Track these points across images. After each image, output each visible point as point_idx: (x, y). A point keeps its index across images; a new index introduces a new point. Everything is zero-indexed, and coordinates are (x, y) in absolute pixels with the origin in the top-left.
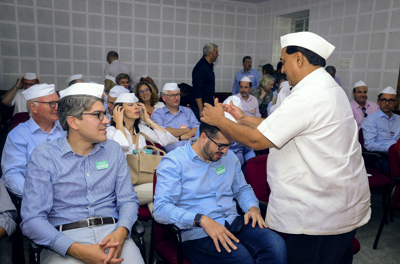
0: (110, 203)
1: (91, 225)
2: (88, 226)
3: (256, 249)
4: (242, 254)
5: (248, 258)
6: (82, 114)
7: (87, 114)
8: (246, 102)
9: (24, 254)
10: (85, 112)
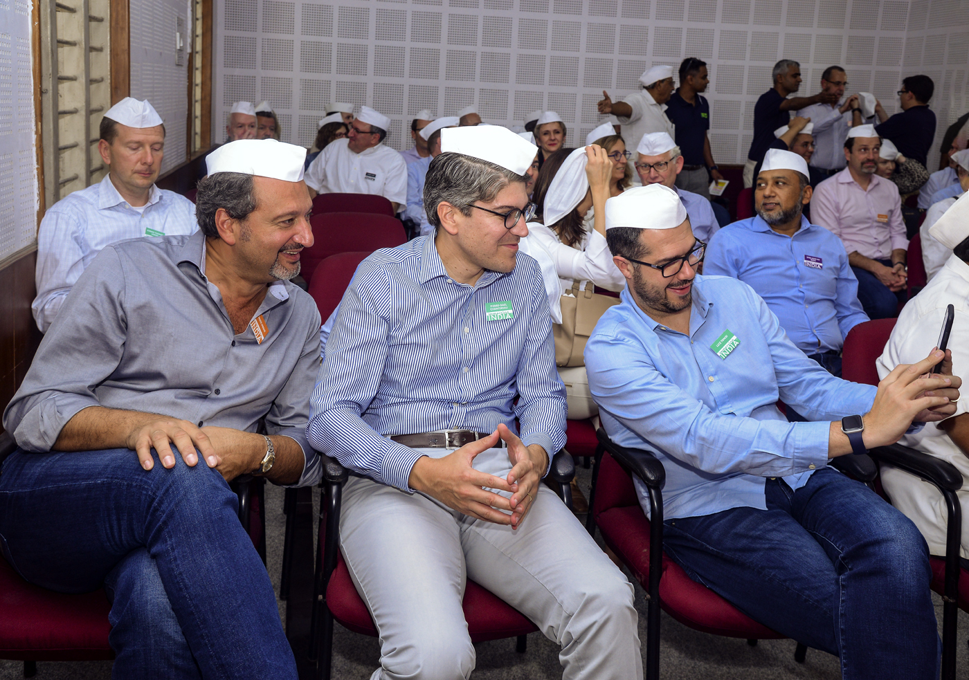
0: (501, 403)
1: (451, 444)
2: (445, 447)
3: (842, 549)
4: (809, 560)
5: (827, 572)
6: (471, 205)
7: (483, 209)
8: (865, 193)
9: (311, 504)
10: (478, 204)
